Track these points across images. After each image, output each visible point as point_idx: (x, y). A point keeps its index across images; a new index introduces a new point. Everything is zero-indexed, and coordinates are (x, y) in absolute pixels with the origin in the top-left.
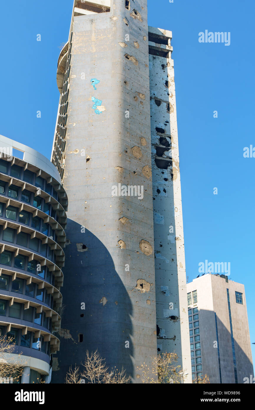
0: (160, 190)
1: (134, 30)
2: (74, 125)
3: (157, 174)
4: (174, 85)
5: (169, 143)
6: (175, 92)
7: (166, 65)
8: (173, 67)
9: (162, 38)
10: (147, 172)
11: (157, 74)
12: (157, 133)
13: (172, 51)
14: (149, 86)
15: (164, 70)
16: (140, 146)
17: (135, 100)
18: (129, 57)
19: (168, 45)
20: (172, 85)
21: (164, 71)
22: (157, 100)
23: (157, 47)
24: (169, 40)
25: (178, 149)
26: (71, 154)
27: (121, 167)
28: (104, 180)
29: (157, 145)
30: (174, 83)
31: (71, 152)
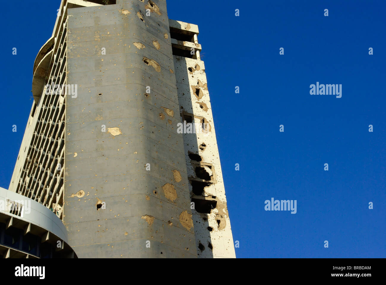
0: (204, 245)
1: (151, 26)
2: (75, 156)
3: (197, 222)
4: (208, 94)
5: (210, 175)
6: (210, 103)
7: (195, 69)
8: (203, 70)
9: (185, 33)
10: (186, 220)
11: (183, 80)
12: (191, 161)
13: (199, 50)
14: (177, 97)
15: (192, 75)
16: (173, 183)
17: (161, 119)
18: (148, 61)
19: (194, 42)
20: (206, 94)
21: (193, 77)
22: (187, 116)
23: (180, 45)
24: (195, 36)
25: (223, 183)
26: (73, 198)
27: (150, 216)
28: (126, 236)
29: (192, 179)
30: (208, 92)
31: (73, 196)
